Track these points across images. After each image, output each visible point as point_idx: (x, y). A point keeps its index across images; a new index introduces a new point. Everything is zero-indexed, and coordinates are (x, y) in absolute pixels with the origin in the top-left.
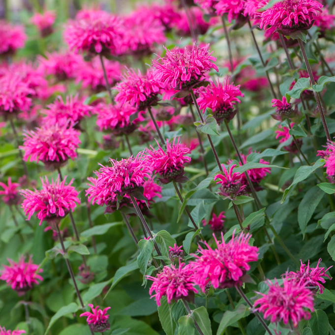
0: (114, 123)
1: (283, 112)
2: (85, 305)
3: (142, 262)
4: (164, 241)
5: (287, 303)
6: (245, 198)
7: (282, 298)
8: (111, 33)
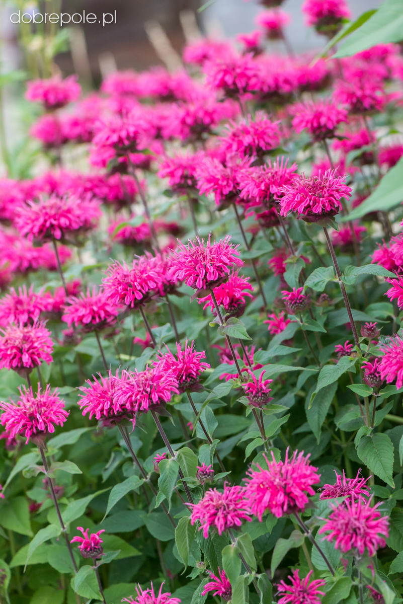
0: (87, 320)
1: (296, 306)
2: (65, 526)
3: (164, 485)
4: (183, 458)
5: (362, 530)
6: (278, 407)
7: (355, 525)
8: (70, 216)
